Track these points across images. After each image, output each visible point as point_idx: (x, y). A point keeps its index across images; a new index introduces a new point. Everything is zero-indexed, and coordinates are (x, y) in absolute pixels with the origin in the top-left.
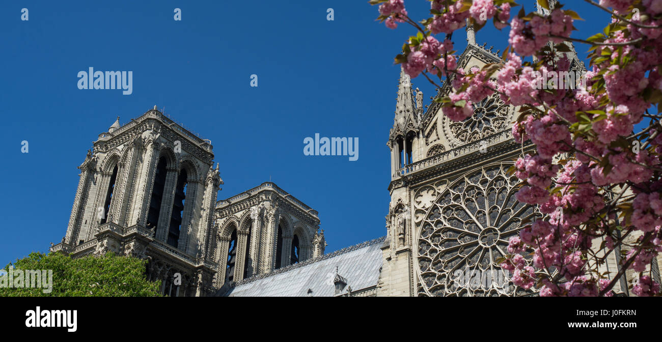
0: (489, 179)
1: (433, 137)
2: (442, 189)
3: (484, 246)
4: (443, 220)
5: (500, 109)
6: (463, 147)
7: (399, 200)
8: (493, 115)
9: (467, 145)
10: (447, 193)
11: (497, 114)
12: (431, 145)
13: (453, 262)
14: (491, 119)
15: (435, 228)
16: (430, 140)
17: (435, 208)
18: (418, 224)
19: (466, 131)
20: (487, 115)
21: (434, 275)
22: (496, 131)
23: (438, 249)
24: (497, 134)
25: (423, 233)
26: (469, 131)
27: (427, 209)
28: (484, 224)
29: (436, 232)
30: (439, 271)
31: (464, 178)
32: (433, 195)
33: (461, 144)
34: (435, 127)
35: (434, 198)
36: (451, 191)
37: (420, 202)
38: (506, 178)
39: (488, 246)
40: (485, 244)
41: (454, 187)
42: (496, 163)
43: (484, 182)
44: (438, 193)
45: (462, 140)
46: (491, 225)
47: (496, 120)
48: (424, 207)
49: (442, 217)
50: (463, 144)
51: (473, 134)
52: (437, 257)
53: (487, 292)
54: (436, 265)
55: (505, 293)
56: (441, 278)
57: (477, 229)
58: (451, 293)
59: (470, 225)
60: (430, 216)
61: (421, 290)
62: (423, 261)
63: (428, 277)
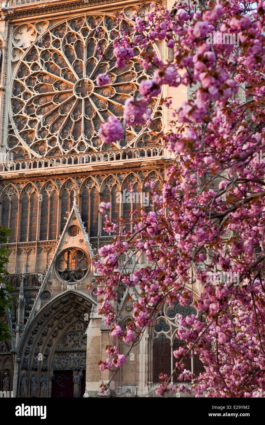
0: (90, 28)
2: (43, 30)
3: (77, 97)
4: (39, 64)
10: (47, 36)
13: (46, 108)
15: (31, 71)
17: (33, 49)
18: (14, 64)
21: (25, 119)
23: (32, 93)
25: (19, 75)
27: (25, 50)
28: (80, 75)
29: (32, 75)
30: (31, 116)
31: (65, 23)
32: (32, 35)
35: (34, 39)
36: (51, 34)
38: (106, 31)
39: (81, 98)
40: (78, 95)
41: (55, 31)
42: (99, 13)
43: (85, 31)
44: (38, 35)
46: (87, 77)
48: (22, 46)
49: (39, 60)
52: (31, 101)
53: (75, 144)
54: (29, 110)
55: (92, 147)
56: (32, 122)
57: (73, 80)
58: (41, 139)
59: (66, 73)
60: (28, 57)
61: (12, 132)
62: (16, 103)
63: (19, 120)
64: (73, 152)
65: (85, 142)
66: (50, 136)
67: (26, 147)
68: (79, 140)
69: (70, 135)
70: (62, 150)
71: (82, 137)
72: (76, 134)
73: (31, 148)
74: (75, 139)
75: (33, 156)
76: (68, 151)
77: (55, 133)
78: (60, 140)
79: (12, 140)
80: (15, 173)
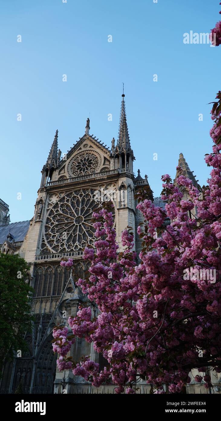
0: (83, 194)
1: (63, 172)
2: (62, 195)
4: (59, 210)
5: (94, 164)
6: (75, 178)
7: (41, 198)
8: (90, 166)
9: (77, 177)
10: (64, 198)
11: (92, 166)
12: (61, 175)
13: (61, 230)
14: (89, 168)
15: (55, 213)
16: (61, 172)
17: (57, 204)
18: (48, 210)
19: (77, 172)
20: (88, 166)
21: (51, 235)
22: (90, 174)
23: (55, 223)
24: (91, 175)
25: (50, 215)
26: (79, 172)
27: (53, 204)
28: (78, 214)
29: (56, 215)
30: (54, 233)
31: (72, 192)
33: (74, 176)
34: (64, 167)
35: (58, 199)
36: (66, 197)
37: (51, 200)
38: (91, 195)
39: (77, 224)
40: (76, 223)
41: (67, 196)
42: (88, 187)
43: (81, 195)
44: (60, 197)
45: (75, 175)
46: (81, 215)
47: (92, 169)
48: (52, 203)
49: (59, 208)
50: (75, 177)
52: (54, 227)
53: (73, 246)
54: (53, 231)
55: (81, 247)
56: (54, 236)
57: (74, 216)
58: (57, 244)
59: (71, 214)
60: (54, 207)
61: (44, 241)
62: (47, 228)
63: (48, 236)
64: (72, 250)
65: (78, 245)
66: (61, 242)
67: (50, 248)
68: (75, 244)
69: (71, 242)
70: (67, 249)
71: (77, 243)
72: (74, 242)
73: (52, 248)
74: (74, 244)
75: (52, 252)
76: (70, 250)
77: (64, 241)
78: (66, 245)
79: (43, 245)
80: (43, 261)
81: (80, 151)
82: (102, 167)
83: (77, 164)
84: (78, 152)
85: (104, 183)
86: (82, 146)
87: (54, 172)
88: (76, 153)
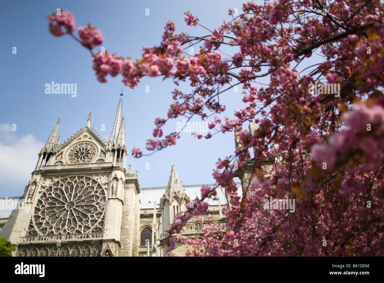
0: (78, 181)
1: (60, 157)
2: (56, 180)
3: (67, 209)
4: (52, 193)
5: (91, 154)
6: (71, 165)
7: (35, 179)
8: (87, 156)
9: (73, 165)
10: (58, 182)
11: (89, 156)
12: (57, 160)
13: (51, 213)
14: (86, 157)
15: (47, 196)
16: (58, 158)
17: (51, 187)
18: (40, 192)
19: (75, 159)
20: (85, 155)
21: (40, 217)
22: (87, 163)
23: (46, 205)
24: (87, 164)
25: (42, 197)
26: (76, 159)
27: (46, 187)
28: (70, 200)
29: (48, 198)
30: (43, 216)
31: (67, 178)
32: (51, 181)
33: (71, 163)
34: (62, 153)
35: (51, 183)
36: (60, 182)
38: (85, 182)
40: (67, 208)
41: (62, 180)
42: (83, 175)
43: (75, 182)
44: (54, 181)
45: (72, 162)
46: (73, 200)
47: (88, 158)
48: (46, 185)
49: (52, 192)
50: (72, 164)
51: (77, 161)
52: (44, 209)
53: (62, 230)
54: (43, 213)
55: (70, 232)
56: (43, 219)
57: (66, 201)
58: (45, 227)
59: (65, 198)
60: (47, 190)
61: (31, 223)
62: (37, 209)
63: (37, 217)
64: (60, 234)
65: (67, 230)
66: (50, 225)
67: (37, 229)
68: (64, 228)
69: (60, 226)
70: (55, 232)
71: (66, 227)
72: (63, 225)
73: (39, 231)
74: (62, 228)
75: (39, 235)
76: (57, 233)
77: (53, 225)
78: (55, 228)
79: (31, 226)
80: (28, 242)
81: (80, 141)
82: (98, 158)
83: (75, 152)
84: (78, 141)
85: (99, 173)
86: (82, 136)
87: (52, 156)
88: (75, 141)
